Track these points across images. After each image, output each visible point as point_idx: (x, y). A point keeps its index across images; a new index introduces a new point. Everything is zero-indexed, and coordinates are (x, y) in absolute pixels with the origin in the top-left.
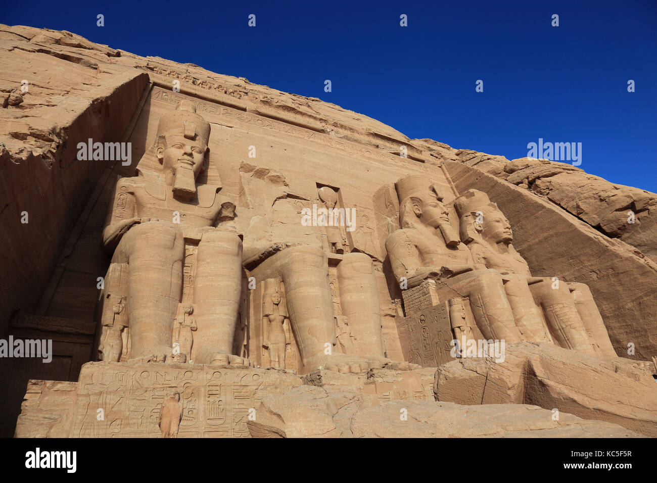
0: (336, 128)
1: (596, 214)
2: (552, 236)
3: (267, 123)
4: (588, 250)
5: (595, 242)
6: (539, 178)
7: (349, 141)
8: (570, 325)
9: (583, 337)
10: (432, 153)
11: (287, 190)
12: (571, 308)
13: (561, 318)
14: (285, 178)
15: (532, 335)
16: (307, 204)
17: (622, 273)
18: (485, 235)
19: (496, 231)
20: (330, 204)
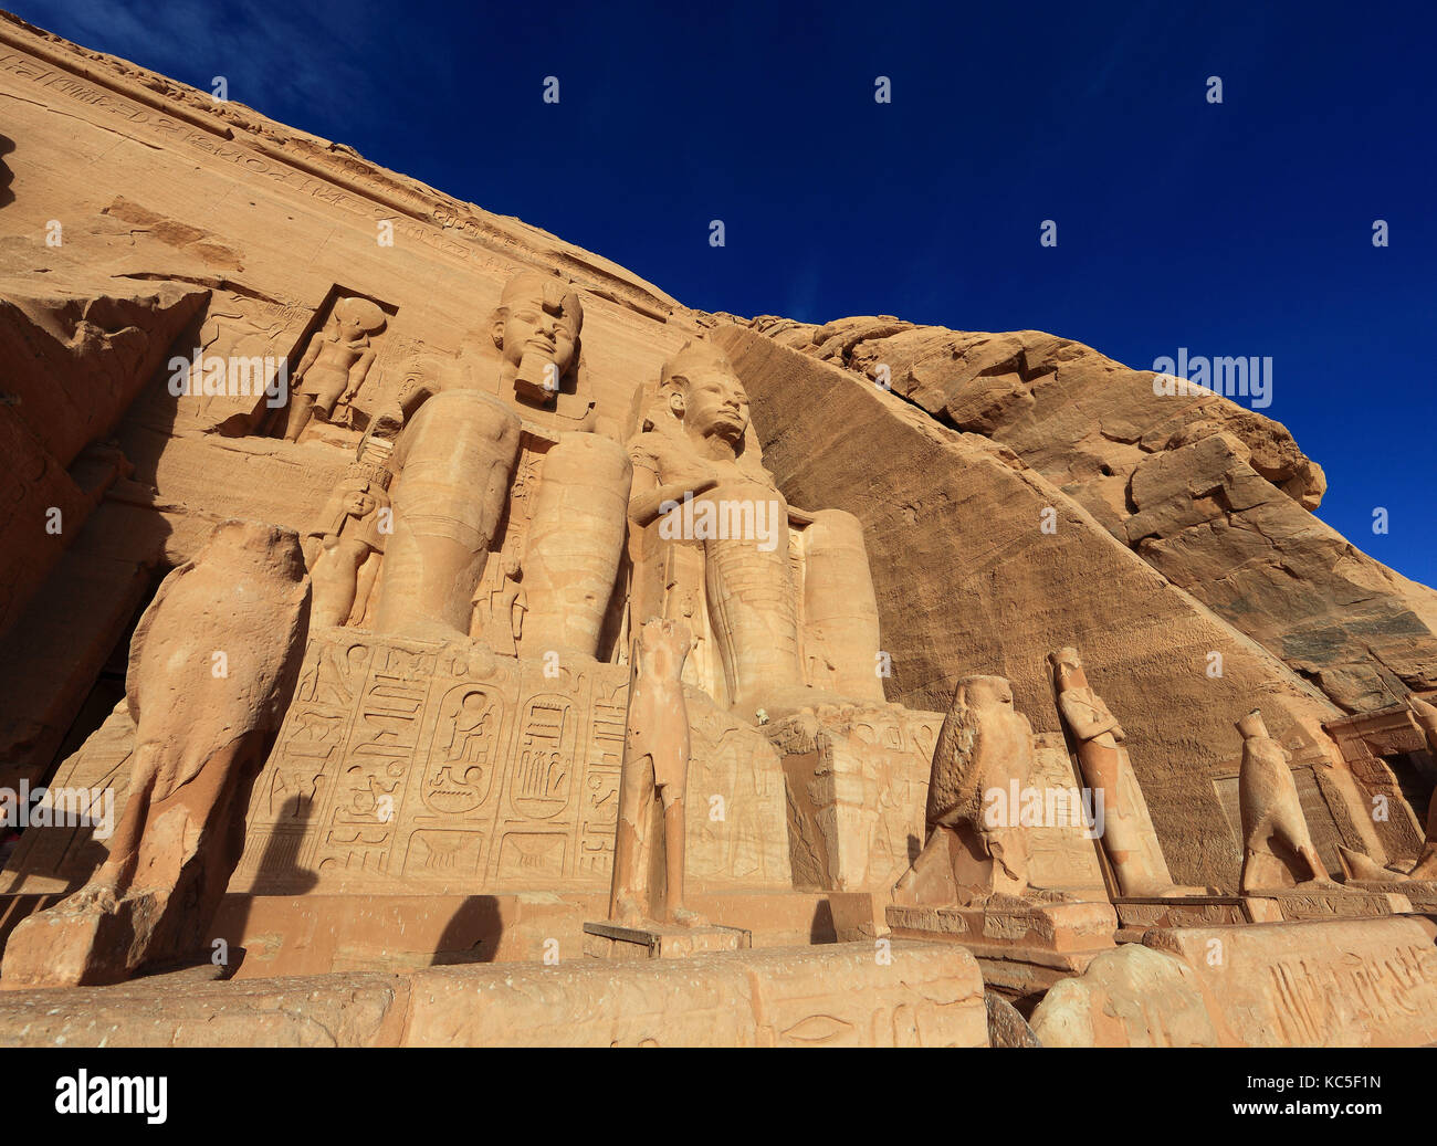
2: (846, 438)
4: (904, 459)
5: (918, 437)
8: (741, 593)
9: (767, 628)
11: (231, 275)
14: (244, 257)
16: (271, 311)
17: (963, 502)
18: (688, 422)
19: (704, 407)
20: (348, 327)
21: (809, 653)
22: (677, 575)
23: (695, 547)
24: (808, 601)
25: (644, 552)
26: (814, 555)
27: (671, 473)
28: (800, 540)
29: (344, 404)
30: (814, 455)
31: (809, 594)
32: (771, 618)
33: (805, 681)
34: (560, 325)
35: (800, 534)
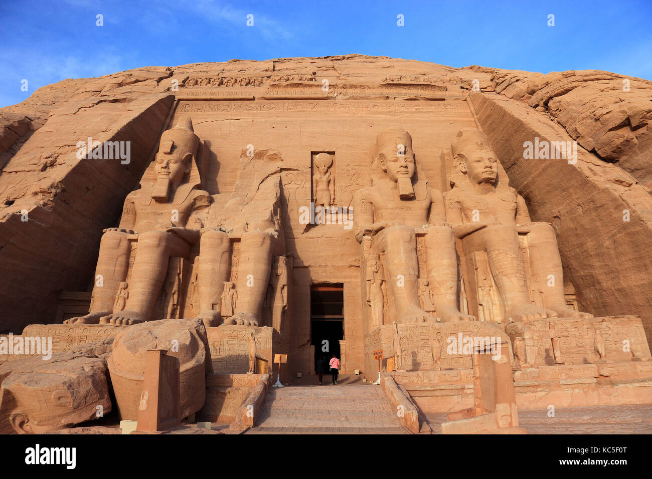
0: (345, 90)
1: (591, 137)
3: (273, 106)
4: (573, 182)
5: (579, 172)
6: (551, 98)
7: (356, 101)
8: (502, 272)
9: (513, 284)
10: (463, 85)
11: (281, 165)
12: (507, 254)
13: (496, 265)
14: (281, 154)
15: (438, 286)
16: (298, 174)
17: (600, 207)
18: (469, 176)
19: (476, 172)
20: (323, 169)
21: (532, 288)
22: (478, 265)
23: (483, 251)
24: (531, 266)
25: (464, 250)
26: (531, 246)
27: (467, 209)
28: (525, 241)
29: (333, 204)
30: (535, 173)
31: (531, 263)
32: (514, 280)
33: (531, 299)
34: (407, 158)
35: (525, 237)
